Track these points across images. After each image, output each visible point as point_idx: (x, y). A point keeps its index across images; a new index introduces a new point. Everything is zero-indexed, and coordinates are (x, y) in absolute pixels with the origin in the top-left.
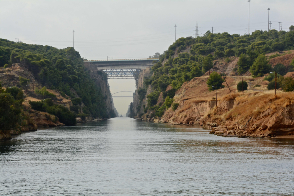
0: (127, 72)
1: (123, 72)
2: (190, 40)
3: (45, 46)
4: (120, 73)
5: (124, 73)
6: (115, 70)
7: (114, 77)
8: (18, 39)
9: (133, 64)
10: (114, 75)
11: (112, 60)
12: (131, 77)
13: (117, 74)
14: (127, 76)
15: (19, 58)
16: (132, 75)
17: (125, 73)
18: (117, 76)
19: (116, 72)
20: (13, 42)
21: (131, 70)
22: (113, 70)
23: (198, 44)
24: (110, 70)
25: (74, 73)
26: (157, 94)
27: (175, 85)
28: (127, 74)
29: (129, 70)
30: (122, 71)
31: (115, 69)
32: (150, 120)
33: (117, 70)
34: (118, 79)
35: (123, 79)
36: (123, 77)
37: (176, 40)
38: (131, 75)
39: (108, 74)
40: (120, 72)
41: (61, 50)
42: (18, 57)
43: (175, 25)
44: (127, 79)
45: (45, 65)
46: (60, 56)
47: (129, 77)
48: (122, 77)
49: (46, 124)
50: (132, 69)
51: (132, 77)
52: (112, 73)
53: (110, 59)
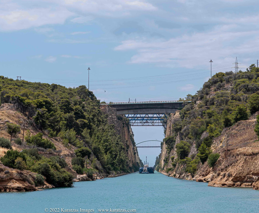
0: (153, 117)
1: (149, 117)
2: (230, 76)
3: (52, 85)
4: (144, 119)
5: (149, 119)
6: (138, 116)
7: (138, 124)
8: (20, 77)
9: (159, 107)
10: (138, 121)
11: (134, 103)
12: (157, 124)
13: (141, 120)
14: (153, 123)
15: (8, 97)
16: (160, 121)
17: (151, 119)
18: (141, 123)
19: (141, 117)
20: (11, 80)
21: (157, 115)
22: (136, 115)
23: (240, 80)
24: (133, 115)
25: (84, 117)
26: (188, 144)
27: (211, 131)
28: (153, 120)
29: (155, 116)
30: (147, 116)
31: (140, 114)
32: (180, 176)
33: (142, 115)
34: (143, 125)
35: (148, 125)
36: (149, 124)
37: (212, 75)
38: (158, 121)
39: (131, 120)
40: (145, 117)
41: (70, 89)
42: (8, 95)
43: (210, 61)
44: (153, 125)
45: (44, 105)
46: (68, 96)
47: (156, 124)
48: (147, 124)
49: (20, 187)
50: (159, 114)
51: (160, 124)
52: (136, 119)
53: (132, 102)
